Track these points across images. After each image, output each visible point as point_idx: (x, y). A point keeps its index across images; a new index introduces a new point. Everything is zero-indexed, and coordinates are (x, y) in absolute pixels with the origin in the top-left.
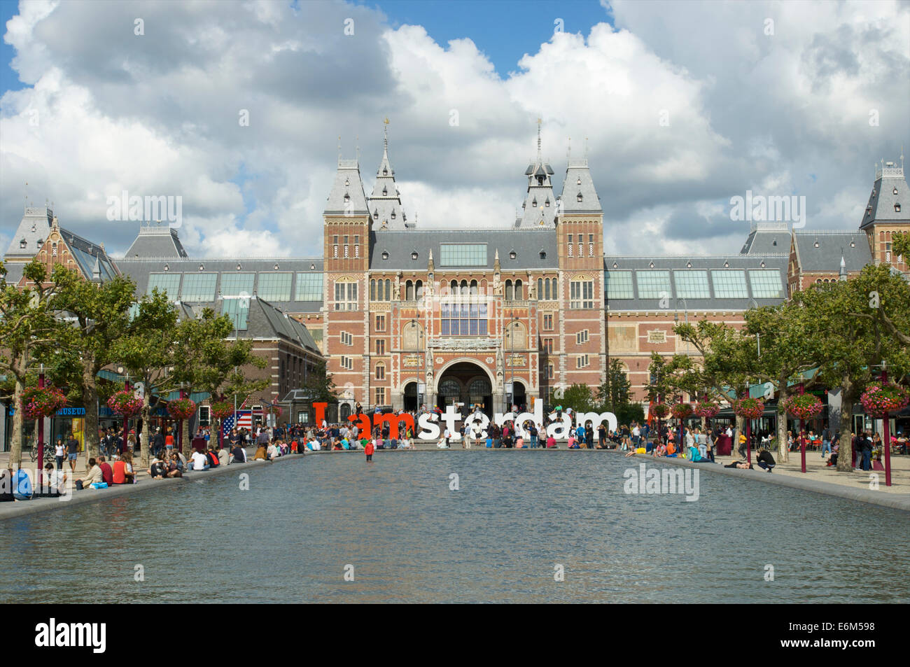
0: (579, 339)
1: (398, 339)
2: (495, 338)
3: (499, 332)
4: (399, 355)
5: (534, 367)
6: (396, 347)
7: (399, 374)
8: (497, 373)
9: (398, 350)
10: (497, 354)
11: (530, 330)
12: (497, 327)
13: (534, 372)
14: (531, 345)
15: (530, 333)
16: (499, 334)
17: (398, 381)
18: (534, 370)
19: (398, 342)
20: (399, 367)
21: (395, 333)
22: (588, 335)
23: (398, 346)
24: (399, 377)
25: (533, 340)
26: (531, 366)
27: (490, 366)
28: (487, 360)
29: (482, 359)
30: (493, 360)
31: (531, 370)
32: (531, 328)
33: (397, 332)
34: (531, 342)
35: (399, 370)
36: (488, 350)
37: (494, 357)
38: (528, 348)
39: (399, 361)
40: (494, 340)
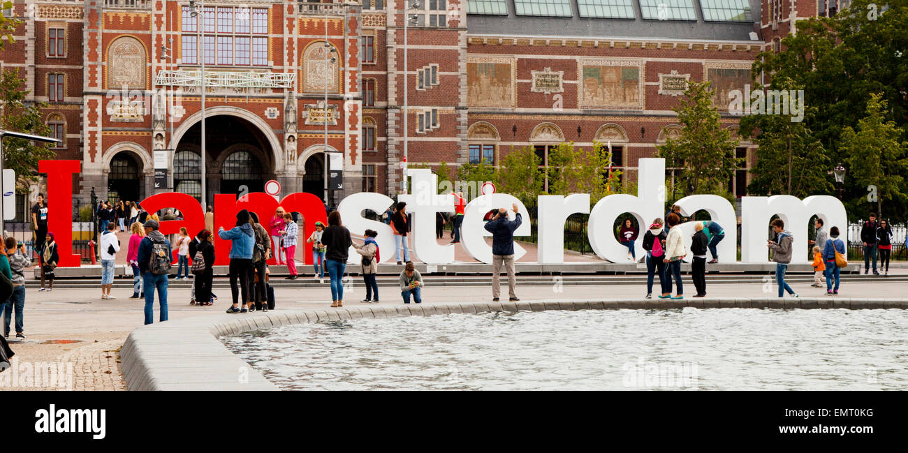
0: (421, 81)
1: (99, 69)
2: (282, 71)
3: (291, 61)
4: (99, 99)
5: (354, 128)
6: (93, 84)
7: (99, 136)
8: (287, 136)
9: (99, 89)
10: (285, 102)
11: (347, 59)
12: (286, 52)
13: (353, 137)
14: (348, 87)
15: (347, 65)
16: (291, 65)
17: (99, 149)
18: (354, 132)
19: (99, 76)
20: (99, 122)
21: (93, 56)
22: (438, 73)
23: (99, 81)
24: (99, 142)
25: (353, 78)
26: (348, 126)
27: (272, 123)
28: (267, 113)
29: (258, 109)
30: (277, 113)
31: (348, 132)
32: (348, 56)
33: (97, 56)
34: (348, 80)
35: (99, 128)
36: (270, 93)
37: (280, 107)
38: (344, 92)
39: (99, 110)
40: (281, 75)
